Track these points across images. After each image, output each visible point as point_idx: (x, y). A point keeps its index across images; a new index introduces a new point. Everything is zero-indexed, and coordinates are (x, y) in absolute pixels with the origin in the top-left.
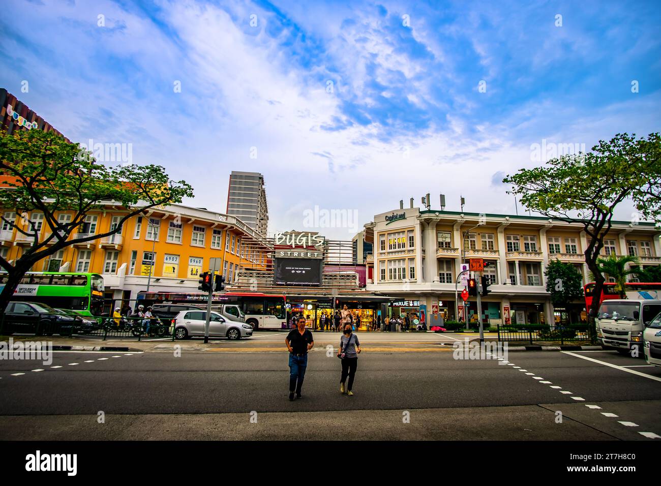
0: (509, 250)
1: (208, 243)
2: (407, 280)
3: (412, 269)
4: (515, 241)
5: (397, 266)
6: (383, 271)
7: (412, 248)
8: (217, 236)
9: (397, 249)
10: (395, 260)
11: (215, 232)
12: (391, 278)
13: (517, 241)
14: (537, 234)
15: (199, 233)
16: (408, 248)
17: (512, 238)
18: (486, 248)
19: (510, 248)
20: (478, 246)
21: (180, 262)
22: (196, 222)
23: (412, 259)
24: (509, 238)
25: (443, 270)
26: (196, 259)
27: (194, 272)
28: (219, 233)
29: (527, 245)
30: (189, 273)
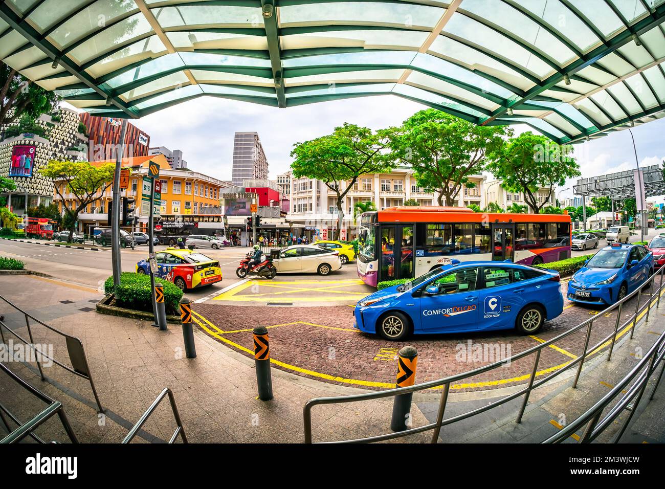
0: (382, 190)
1: (183, 190)
2: (307, 212)
3: (311, 205)
4: (387, 184)
5: (302, 202)
6: (295, 206)
7: (311, 190)
8: (188, 186)
9: (303, 191)
10: (301, 199)
11: (187, 184)
12: (299, 211)
13: (389, 184)
14: (403, 179)
15: (177, 185)
16: (309, 189)
17: (386, 182)
18: (366, 189)
19: (383, 188)
20: (360, 187)
21: (167, 204)
22: (174, 178)
23: (311, 198)
24: (383, 181)
25: (333, 205)
26: (176, 202)
27: (176, 210)
28: (190, 184)
29: (396, 187)
30: (173, 210)
